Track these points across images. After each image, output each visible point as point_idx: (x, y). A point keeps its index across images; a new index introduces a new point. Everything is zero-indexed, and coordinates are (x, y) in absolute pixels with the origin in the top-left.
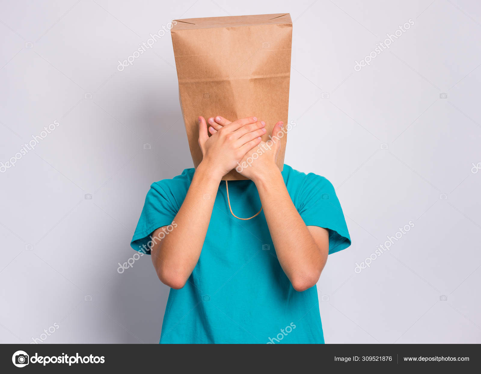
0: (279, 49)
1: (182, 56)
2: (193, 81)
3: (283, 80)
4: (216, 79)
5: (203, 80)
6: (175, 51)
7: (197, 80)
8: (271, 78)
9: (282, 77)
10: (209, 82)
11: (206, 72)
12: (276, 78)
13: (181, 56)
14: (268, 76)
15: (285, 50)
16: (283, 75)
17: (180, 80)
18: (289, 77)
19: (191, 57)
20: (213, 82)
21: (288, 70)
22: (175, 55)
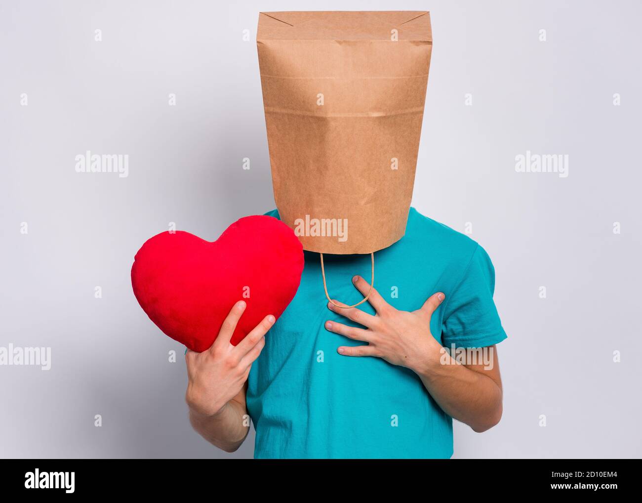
0: (411, 76)
1: (271, 76)
2: (284, 111)
3: (414, 118)
4: (316, 115)
5: (298, 112)
6: (262, 69)
7: (290, 112)
8: (396, 116)
9: (413, 113)
10: (307, 116)
11: (304, 102)
12: (404, 114)
13: (269, 76)
14: (393, 113)
15: (418, 76)
16: (414, 110)
17: (266, 108)
18: (422, 112)
19: (284, 79)
20: (312, 117)
21: (422, 103)
22: (261, 74)
